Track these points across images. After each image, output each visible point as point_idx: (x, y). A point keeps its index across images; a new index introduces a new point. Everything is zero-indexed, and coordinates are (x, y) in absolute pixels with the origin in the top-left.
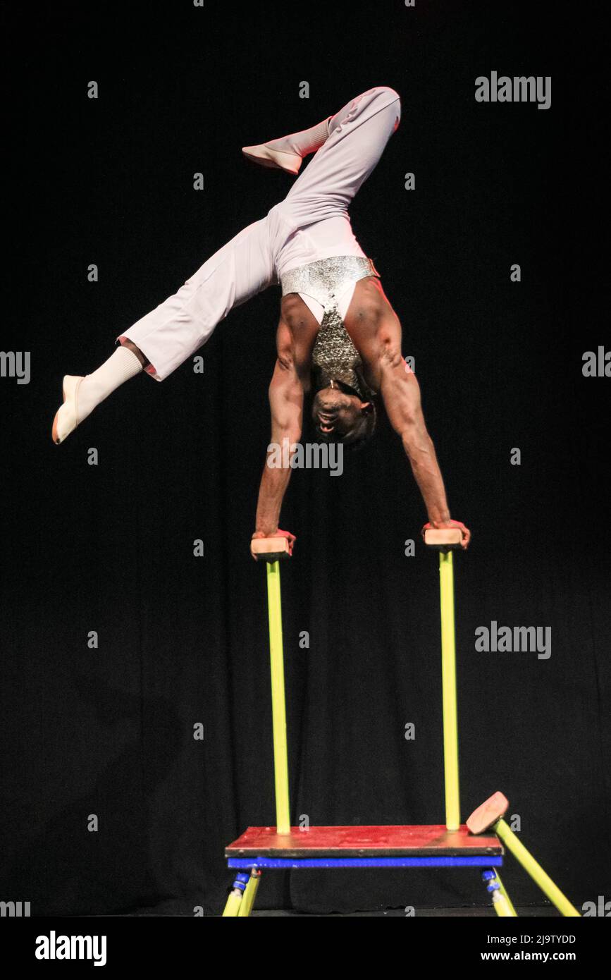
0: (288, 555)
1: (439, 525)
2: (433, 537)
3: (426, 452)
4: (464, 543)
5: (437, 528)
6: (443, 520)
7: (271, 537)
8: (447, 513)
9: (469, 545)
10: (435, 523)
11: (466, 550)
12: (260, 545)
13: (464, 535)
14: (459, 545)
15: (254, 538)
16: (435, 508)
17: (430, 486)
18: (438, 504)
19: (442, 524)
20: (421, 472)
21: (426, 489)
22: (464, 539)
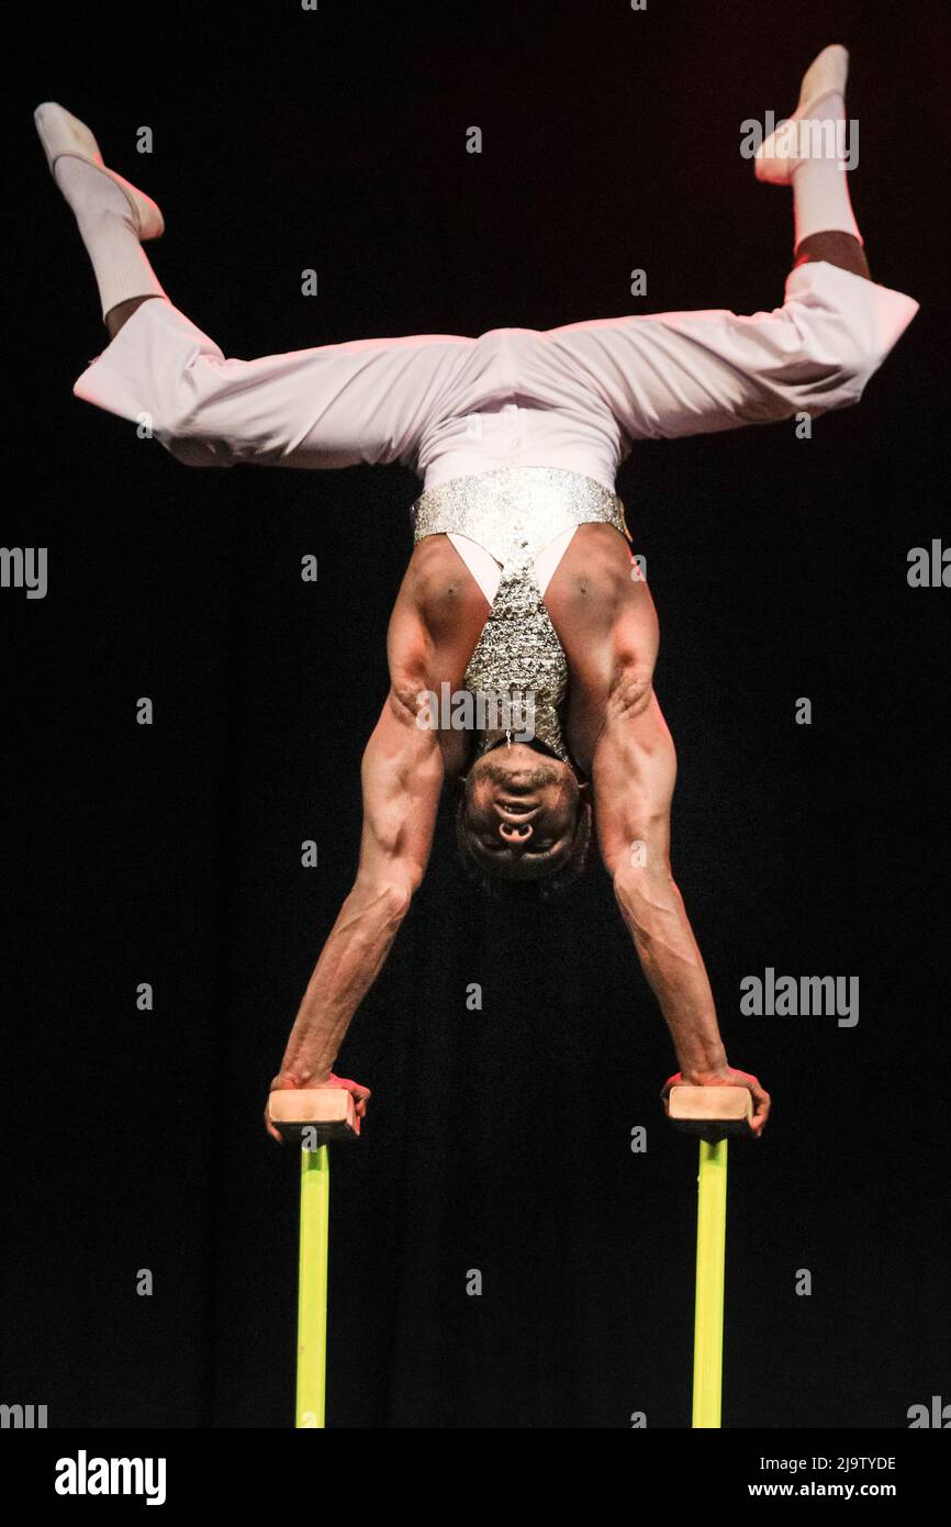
0: (351, 1130)
1: (702, 1077)
2: (686, 1102)
3: (667, 912)
4: (755, 1122)
5: (697, 1083)
6: (712, 1067)
7: (312, 1088)
8: (719, 1051)
9: (766, 1126)
10: (695, 1074)
11: (760, 1138)
12: (287, 1104)
13: (756, 1102)
14: (744, 1123)
15: (275, 1089)
16: (693, 1037)
17: (679, 987)
18: (699, 1026)
19: (710, 1076)
20: (659, 956)
21: (670, 994)
22: (755, 1113)
